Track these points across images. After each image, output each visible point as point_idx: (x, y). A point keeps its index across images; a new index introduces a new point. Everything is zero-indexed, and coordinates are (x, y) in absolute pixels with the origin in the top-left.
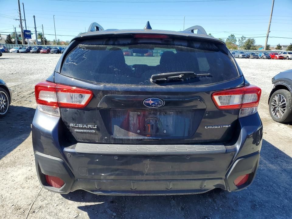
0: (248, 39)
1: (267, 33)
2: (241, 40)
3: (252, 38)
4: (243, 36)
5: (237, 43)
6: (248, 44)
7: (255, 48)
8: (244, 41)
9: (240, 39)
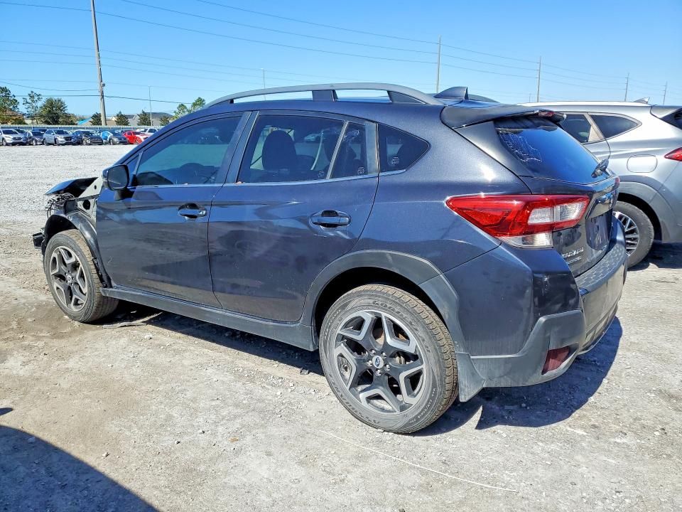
0: (48, 100)
1: (98, 86)
2: (29, 101)
3: (56, 98)
4: (32, 92)
5: (22, 109)
6: (50, 111)
7: (70, 120)
8: (40, 104)
9: (28, 98)
